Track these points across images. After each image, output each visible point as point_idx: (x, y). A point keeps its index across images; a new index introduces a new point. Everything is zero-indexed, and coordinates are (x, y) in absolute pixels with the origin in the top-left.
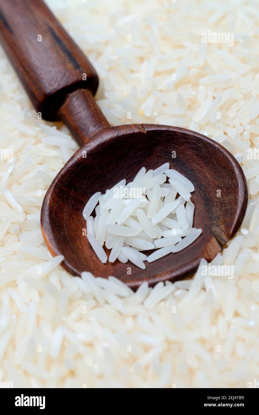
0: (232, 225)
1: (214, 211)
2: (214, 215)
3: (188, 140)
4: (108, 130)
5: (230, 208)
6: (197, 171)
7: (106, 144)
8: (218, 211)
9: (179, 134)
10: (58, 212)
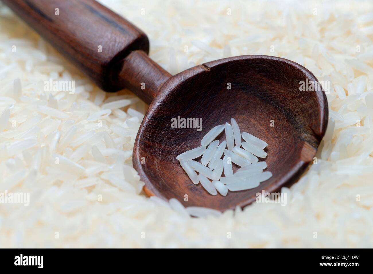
0: (319, 125)
1: (298, 121)
2: (300, 124)
3: (252, 65)
4: (173, 78)
5: (312, 111)
6: (270, 91)
7: (175, 92)
8: (302, 119)
9: (242, 62)
10: (150, 165)
